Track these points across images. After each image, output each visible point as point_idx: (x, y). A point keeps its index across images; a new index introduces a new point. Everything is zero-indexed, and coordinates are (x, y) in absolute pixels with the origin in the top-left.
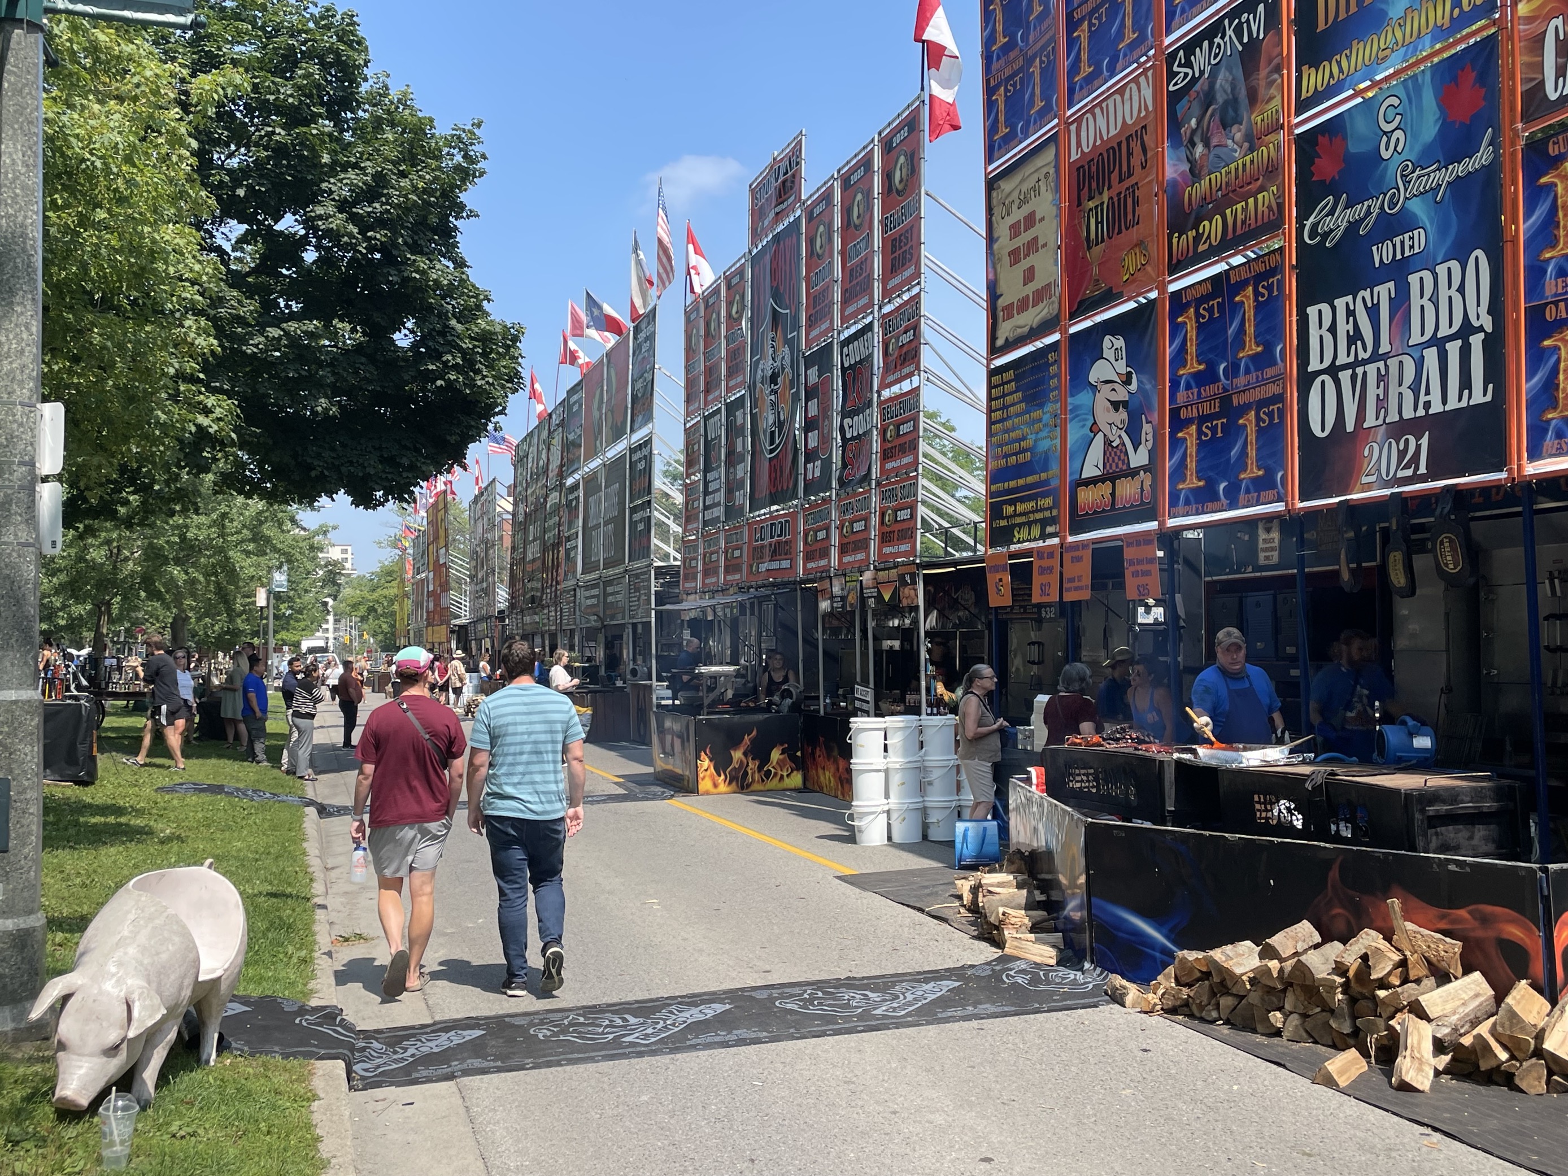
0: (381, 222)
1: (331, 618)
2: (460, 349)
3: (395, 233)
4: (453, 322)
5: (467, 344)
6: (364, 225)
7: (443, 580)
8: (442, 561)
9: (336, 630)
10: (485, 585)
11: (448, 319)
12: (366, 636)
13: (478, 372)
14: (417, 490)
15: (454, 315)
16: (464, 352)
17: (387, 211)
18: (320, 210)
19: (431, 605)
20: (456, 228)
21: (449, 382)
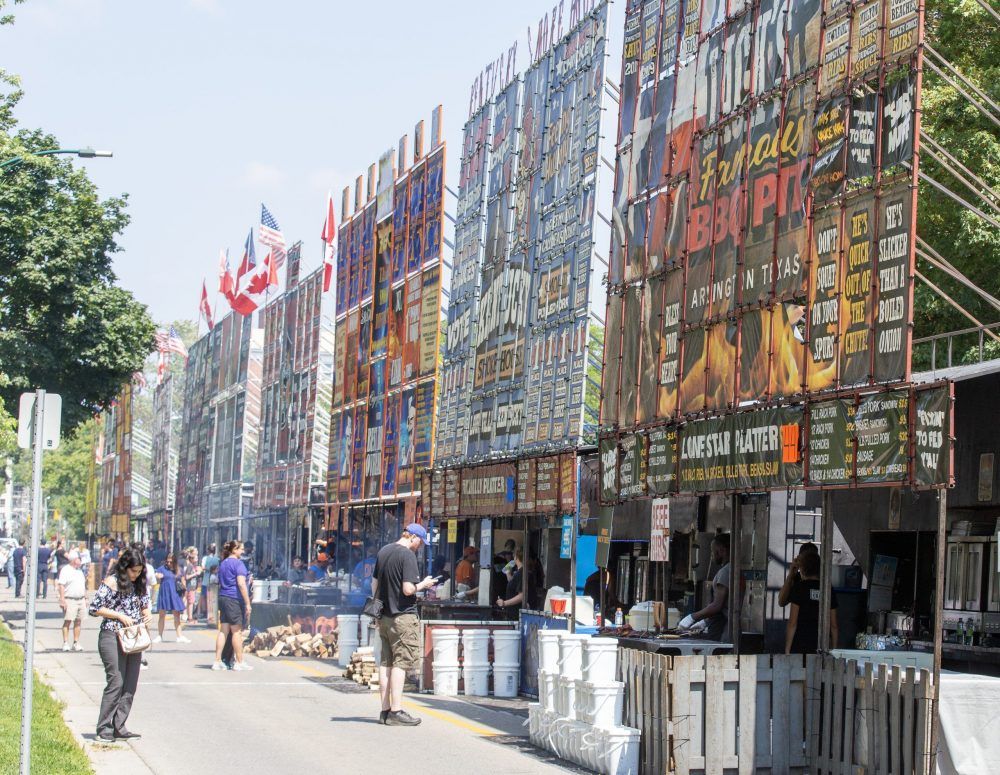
0: (60, 270)
1: (9, 487)
2: (107, 340)
3: (68, 277)
4: (104, 321)
5: (112, 336)
6: (49, 272)
7: (127, 467)
8: (126, 448)
9: (15, 503)
10: (161, 478)
11: (100, 319)
12: (58, 517)
13: (119, 353)
14: (77, 430)
15: (105, 317)
16: (110, 342)
17: (64, 264)
18: (25, 265)
19: (117, 491)
20: (109, 260)
21: (100, 363)
